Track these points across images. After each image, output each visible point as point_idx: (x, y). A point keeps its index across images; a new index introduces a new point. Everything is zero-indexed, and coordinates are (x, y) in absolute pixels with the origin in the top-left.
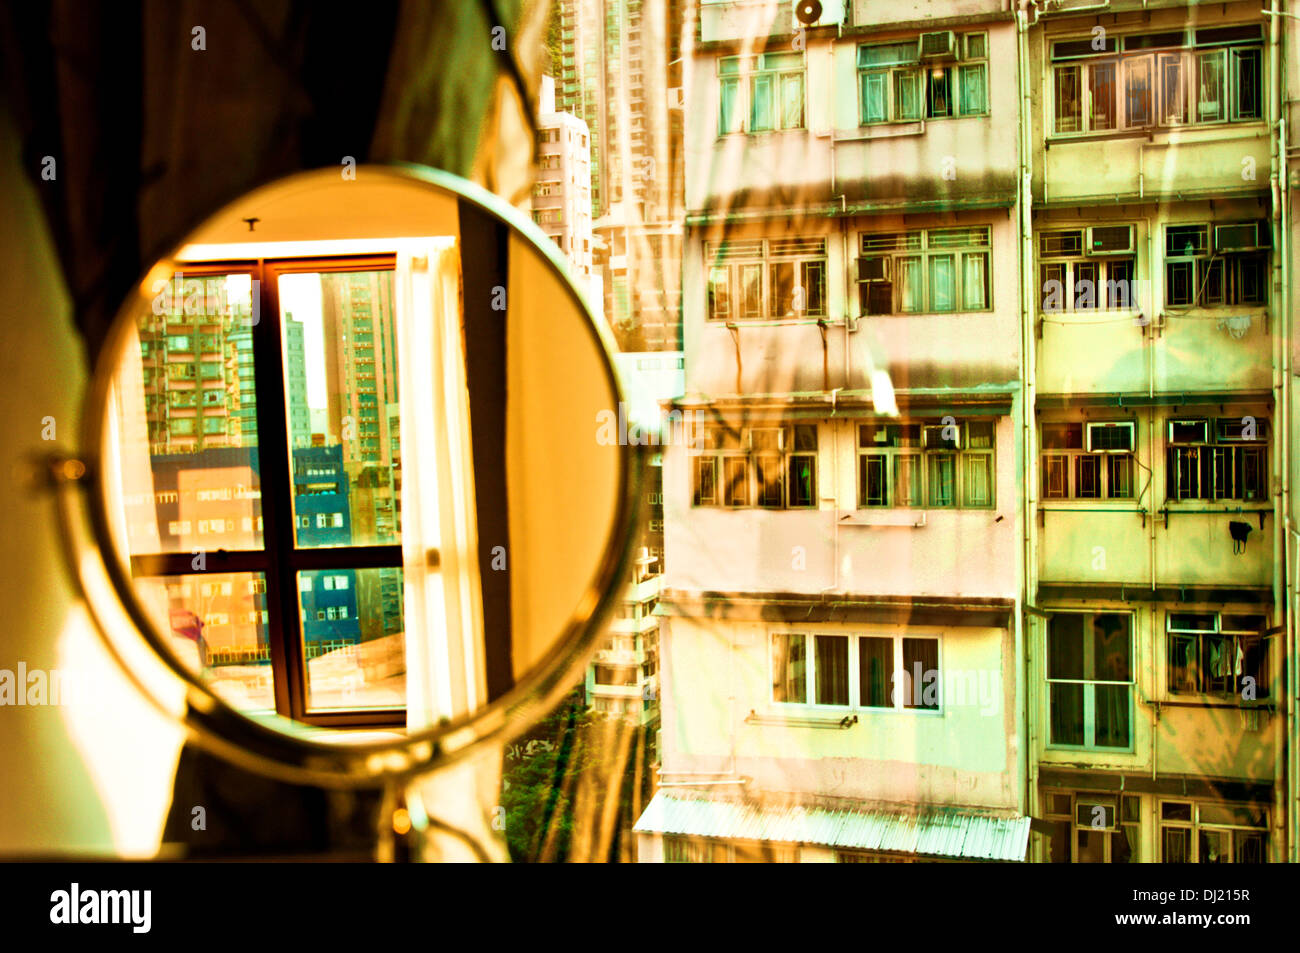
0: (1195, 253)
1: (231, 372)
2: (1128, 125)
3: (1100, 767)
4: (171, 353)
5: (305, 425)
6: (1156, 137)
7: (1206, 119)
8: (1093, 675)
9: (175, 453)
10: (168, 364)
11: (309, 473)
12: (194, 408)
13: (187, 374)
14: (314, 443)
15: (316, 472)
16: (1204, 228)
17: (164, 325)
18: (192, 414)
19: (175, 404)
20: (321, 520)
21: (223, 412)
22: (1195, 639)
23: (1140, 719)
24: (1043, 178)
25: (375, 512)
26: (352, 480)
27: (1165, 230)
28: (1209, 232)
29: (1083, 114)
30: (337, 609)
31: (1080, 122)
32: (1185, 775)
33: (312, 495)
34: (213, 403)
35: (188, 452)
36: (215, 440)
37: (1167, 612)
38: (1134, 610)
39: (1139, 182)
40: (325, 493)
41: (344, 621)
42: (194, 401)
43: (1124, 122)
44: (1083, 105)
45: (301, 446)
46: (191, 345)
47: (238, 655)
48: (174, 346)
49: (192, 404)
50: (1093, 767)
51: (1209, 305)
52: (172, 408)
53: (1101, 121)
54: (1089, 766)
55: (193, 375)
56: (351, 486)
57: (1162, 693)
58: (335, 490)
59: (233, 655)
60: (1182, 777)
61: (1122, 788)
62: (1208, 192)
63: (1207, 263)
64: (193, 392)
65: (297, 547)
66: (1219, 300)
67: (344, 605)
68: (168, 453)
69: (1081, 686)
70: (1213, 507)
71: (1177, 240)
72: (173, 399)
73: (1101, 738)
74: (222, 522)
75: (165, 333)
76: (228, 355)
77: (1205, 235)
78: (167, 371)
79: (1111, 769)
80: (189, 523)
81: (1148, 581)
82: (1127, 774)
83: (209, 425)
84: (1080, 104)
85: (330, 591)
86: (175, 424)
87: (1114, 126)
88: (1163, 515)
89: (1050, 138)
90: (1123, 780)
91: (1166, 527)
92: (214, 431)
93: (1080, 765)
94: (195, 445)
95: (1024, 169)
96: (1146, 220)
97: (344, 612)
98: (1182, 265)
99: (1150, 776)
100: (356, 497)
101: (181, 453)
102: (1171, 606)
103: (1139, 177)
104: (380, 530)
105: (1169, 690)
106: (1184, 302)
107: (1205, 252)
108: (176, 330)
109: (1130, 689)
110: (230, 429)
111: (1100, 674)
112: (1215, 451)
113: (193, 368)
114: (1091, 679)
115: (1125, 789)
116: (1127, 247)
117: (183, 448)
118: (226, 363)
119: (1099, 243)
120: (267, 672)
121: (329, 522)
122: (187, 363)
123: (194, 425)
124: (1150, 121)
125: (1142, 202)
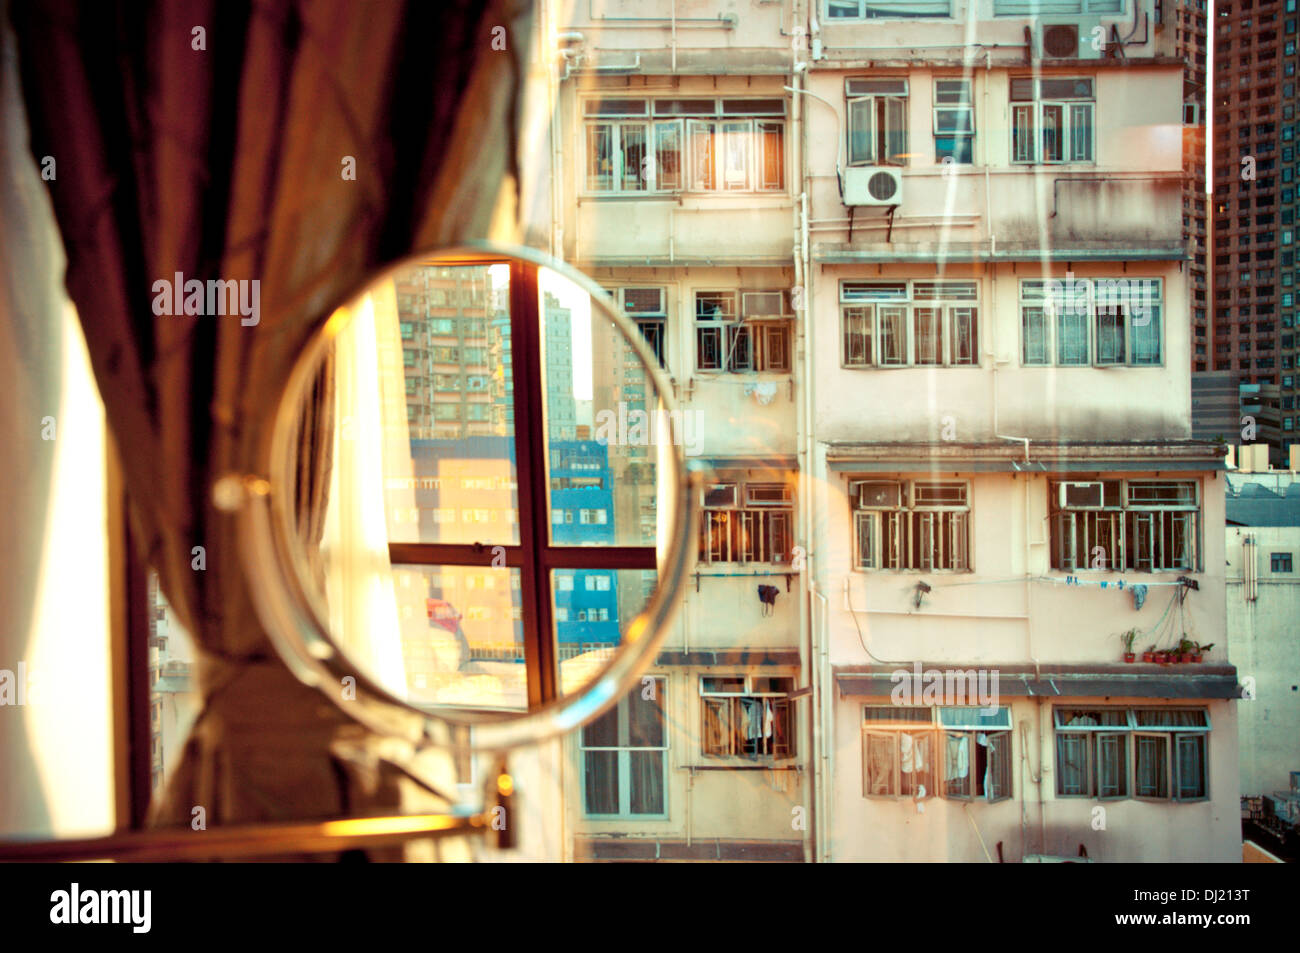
0: (723, 318)
1: (495, 359)
2: (658, 188)
3: (635, 836)
4: (435, 336)
5: (570, 415)
6: (685, 201)
7: (733, 187)
8: (627, 742)
9: (438, 438)
10: (432, 347)
11: (573, 466)
12: (459, 393)
13: (451, 358)
14: (578, 436)
15: (580, 466)
16: (731, 294)
17: (428, 307)
18: (455, 399)
19: (439, 388)
20: (584, 515)
21: (488, 399)
22: (726, 702)
23: (674, 784)
24: (574, 234)
25: (640, 509)
26: (617, 476)
27: (694, 295)
28: (736, 298)
29: (614, 173)
30: (598, 610)
31: (611, 181)
32: (718, 839)
33: (576, 489)
34: (477, 389)
35: (452, 439)
36: (479, 428)
37: (699, 675)
38: (668, 675)
39: (669, 246)
40: (588, 488)
41: (605, 623)
42: (459, 385)
43: (654, 184)
44: (614, 164)
45: (566, 439)
46: (455, 328)
47: (501, 652)
48: (437, 329)
49: (457, 388)
50: (628, 836)
51: (738, 370)
52: (437, 392)
53: (632, 182)
54: (625, 835)
55: (456, 360)
56: (615, 482)
57: (697, 759)
58: (600, 485)
59: (495, 651)
60: (716, 841)
61: (658, 855)
62: (735, 259)
63: (735, 330)
64: (457, 376)
65: (552, 544)
66: (746, 366)
67: (604, 607)
68: (433, 438)
69: (615, 754)
70: (742, 571)
71: (707, 305)
72: (437, 383)
73: (636, 807)
74: (485, 512)
75: (428, 316)
76: (492, 341)
77: (732, 302)
78: (432, 353)
79: (646, 837)
80: (453, 511)
81: (680, 645)
82: (662, 841)
83: (472, 412)
84: (611, 163)
85: (590, 592)
86: (439, 408)
87: (644, 188)
88: (695, 579)
89: (582, 195)
90: (658, 847)
91: (698, 591)
92: (479, 418)
93: (615, 835)
94: (459, 432)
95: (556, 226)
96: (676, 283)
97: (604, 614)
98: (711, 330)
99: (684, 842)
100: (621, 493)
101: (445, 438)
102: (703, 670)
103: (669, 241)
104: (644, 529)
105: (702, 754)
106: (713, 367)
107: (732, 318)
108: (439, 312)
109: (664, 755)
110: (494, 418)
111: (634, 741)
112: (744, 515)
113: (456, 353)
114: (625, 746)
115: (660, 857)
116: (658, 310)
117: (447, 434)
118: (490, 348)
119: (631, 305)
120: (521, 670)
121: (592, 518)
122: (451, 347)
123: (458, 411)
124: (679, 187)
125: (672, 266)
